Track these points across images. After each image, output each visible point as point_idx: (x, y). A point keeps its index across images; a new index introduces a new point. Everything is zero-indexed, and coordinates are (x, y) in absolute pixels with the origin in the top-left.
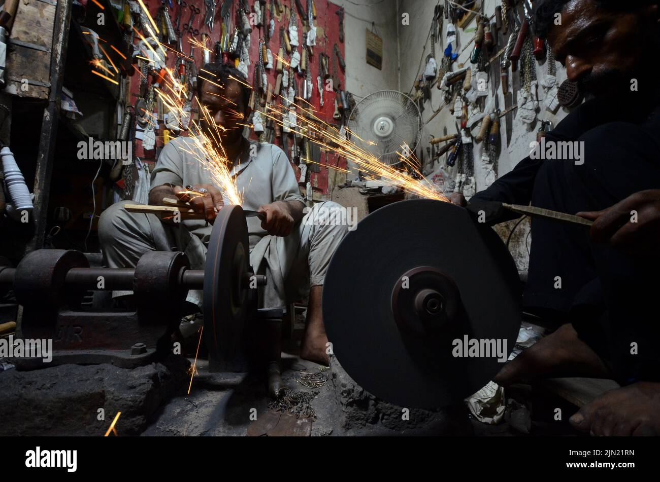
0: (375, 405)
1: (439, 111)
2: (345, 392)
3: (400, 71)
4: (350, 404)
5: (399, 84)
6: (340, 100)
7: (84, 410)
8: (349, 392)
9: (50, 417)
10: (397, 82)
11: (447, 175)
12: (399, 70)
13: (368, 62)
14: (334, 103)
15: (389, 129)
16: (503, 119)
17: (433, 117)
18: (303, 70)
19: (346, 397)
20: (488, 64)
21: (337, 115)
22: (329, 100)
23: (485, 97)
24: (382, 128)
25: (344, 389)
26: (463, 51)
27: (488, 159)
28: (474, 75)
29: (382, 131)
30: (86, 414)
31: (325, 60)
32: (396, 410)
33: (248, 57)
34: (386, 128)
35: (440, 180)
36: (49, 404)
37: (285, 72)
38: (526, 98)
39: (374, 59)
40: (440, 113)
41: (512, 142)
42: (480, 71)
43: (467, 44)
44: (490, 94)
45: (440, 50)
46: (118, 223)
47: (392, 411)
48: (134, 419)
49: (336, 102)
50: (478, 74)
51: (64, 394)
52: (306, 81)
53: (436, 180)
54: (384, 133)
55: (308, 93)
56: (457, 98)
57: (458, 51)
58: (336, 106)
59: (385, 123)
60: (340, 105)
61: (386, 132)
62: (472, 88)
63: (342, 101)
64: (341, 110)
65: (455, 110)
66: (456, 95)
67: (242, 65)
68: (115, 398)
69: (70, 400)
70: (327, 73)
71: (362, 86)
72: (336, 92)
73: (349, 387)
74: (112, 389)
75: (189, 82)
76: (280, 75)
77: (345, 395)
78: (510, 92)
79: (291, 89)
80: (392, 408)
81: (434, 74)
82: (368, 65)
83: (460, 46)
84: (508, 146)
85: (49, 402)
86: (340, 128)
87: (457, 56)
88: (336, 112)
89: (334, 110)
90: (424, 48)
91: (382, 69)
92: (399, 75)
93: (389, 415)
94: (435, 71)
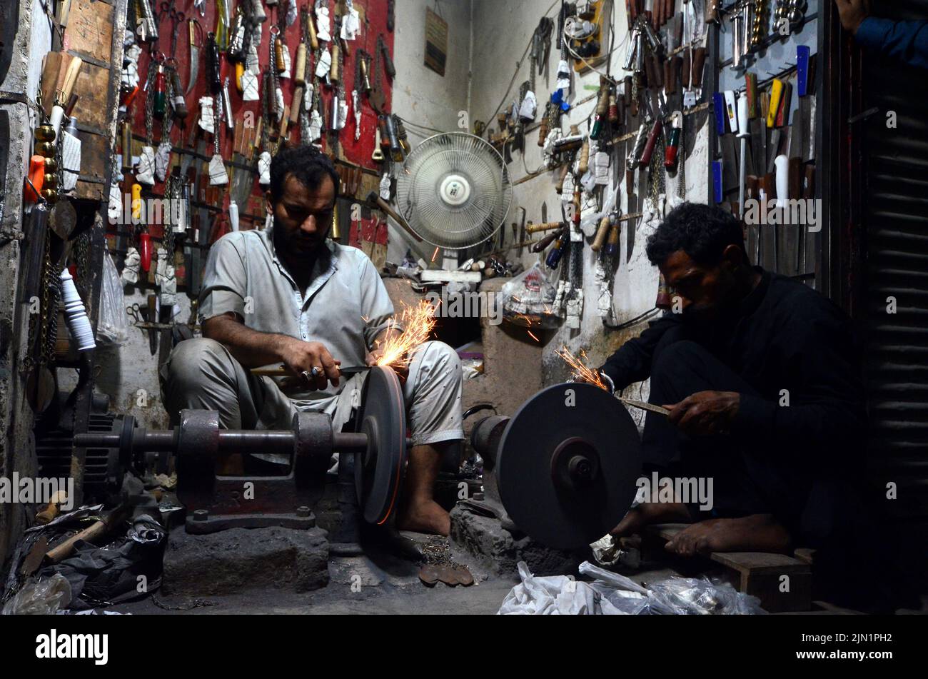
0: (521, 554)
1: (535, 174)
2: (496, 544)
3: (471, 79)
4: (501, 554)
5: (469, 101)
6: (385, 131)
7: (273, 567)
8: (501, 544)
9: (241, 575)
10: (466, 97)
11: (544, 277)
12: (470, 75)
13: (427, 64)
14: (375, 133)
15: (463, 195)
16: (625, 224)
17: (525, 180)
18: (332, 81)
19: (498, 548)
20: (609, 143)
21: (378, 155)
22: (366, 130)
23: (605, 186)
24: (453, 192)
25: (496, 542)
26: (578, 104)
27: (603, 274)
28: (593, 155)
29: (453, 196)
30: (274, 570)
31: (366, 63)
32: (538, 557)
33: (257, 61)
34: (460, 192)
35: (535, 284)
36: (241, 562)
37: (309, 86)
38: (652, 214)
39: (434, 59)
40: (537, 179)
41: (633, 258)
42: (600, 150)
43: (584, 98)
44: (611, 184)
45: (543, 83)
46: (205, 368)
47: (535, 558)
48: (323, 572)
49: (378, 133)
50: (598, 154)
51: (254, 553)
52: (336, 98)
53: (529, 284)
54: (455, 200)
55: (339, 119)
56: (566, 174)
57: (570, 102)
58: (378, 141)
59: (459, 185)
60: (387, 142)
61: (460, 198)
62: (589, 172)
63: (389, 134)
64: (386, 149)
65: (564, 191)
66: (565, 168)
67: (250, 75)
68: (308, 554)
69: (261, 558)
70: (369, 87)
71: (415, 103)
72: (377, 115)
73: (501, 539)
74: (302, 546)
75: (170, 102)
76: (299, 90)
77: (497, 546)
78: (635, 195)
79: (316, 113)
80: (535, 556)
81: (532, 117)
82: (426, 68)
83: (575, 95)
84: (628, 262)
85: (241, 561)
86: (382, 177)
87: (570, 108)
88: (378, 150)
89: (374, 147)
90: (518, 65)
91: (446, 74)
92: (470, 84)
93: (532, 562)
94: (535, 113)
